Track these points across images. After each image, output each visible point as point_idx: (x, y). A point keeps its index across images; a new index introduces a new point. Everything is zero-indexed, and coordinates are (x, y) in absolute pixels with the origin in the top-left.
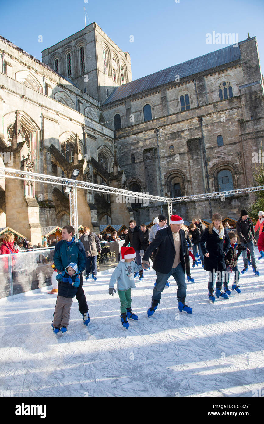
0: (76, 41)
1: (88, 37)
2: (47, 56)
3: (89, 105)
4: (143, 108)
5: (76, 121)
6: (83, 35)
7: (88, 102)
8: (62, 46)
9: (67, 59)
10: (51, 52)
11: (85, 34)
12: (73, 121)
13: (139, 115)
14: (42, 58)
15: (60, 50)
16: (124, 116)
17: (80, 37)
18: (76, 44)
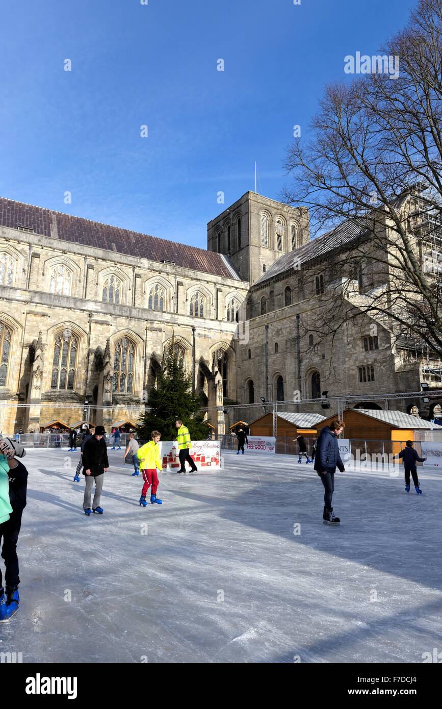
0: (234, 212)
1: (243, 209)
2: (211, 230)
3: (233, 290)
4: (284, 290)
5: (184, 325)
6: (239, 207)
7: (230, 287)
8: (223, 219)
9: (227, 232)
10: (214, 225)
11: (241, 205)
12: (181, 326)
13: (280, 299)
14: (208, 231)
15: (221, 223)
16: (268, 299)
17: (237, 208)
18: (234, 216)
